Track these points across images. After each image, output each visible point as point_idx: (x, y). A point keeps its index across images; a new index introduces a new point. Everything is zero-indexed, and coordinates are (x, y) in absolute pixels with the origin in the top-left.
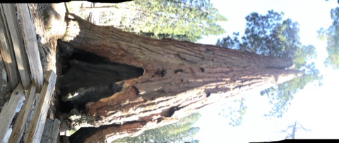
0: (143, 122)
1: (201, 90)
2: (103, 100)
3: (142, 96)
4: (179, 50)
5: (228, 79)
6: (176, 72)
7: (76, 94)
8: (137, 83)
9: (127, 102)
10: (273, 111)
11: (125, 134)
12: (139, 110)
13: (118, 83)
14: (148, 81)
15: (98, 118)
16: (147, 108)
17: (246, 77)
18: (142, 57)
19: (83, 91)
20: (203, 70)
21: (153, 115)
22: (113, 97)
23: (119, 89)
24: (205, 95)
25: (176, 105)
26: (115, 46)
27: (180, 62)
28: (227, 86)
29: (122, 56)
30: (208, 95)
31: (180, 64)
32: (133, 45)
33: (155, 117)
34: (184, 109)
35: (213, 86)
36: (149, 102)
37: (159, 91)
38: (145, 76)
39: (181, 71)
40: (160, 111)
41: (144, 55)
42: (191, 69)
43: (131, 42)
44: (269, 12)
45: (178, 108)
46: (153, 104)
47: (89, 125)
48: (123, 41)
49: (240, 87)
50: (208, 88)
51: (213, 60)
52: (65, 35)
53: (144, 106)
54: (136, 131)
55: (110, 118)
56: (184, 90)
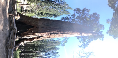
0: (33, 39)
1: (49, 33)
2: (24, 33)
3: (33, 32)
4: (44, 22)
5: (58, 31)
6: (42, 28)
7: (18, 31)
8: (32, 29)
9: (29, 33)
10: (82, 45)
11: (29, 41)
12: (32, 35)
13: (28, 29)
14: (34, 29)
15: (23, 37)
16: (34, 35)
17: (66, 31)
18: (33, 24)
19: (20, 31)
20: (50, 27)
21: (36, 37)
22: (26, 32)
23: (28, 31)
24: (50, 34)
25: (41, 35)
26: (27, 21)
27: (43, 25)
28: (57, 33)
29: (29, 23)
30: (51, 35)
31: (43, 26)
32: (31, 21)
33: (36, 38)
34: (43, 37)
35: (53, 32)
36: (34, 34)
37: (36, 32)
38: (34, 28)
39: (43, 28)
40: (37, 36)
41: (34, 23)
42: (46, 27)
43: (31, 20)
44: (84, 8)
45: (41, 36)
46: (35, 34)
47: (21, 38)
48: (29, 20)
49: (63, 34)
50: (51, 33)
51: (54, 25)
52: (17, 18)
53: (33, 35)
54: (32, 40)
55: (25, 37)
56: (43, 32)
